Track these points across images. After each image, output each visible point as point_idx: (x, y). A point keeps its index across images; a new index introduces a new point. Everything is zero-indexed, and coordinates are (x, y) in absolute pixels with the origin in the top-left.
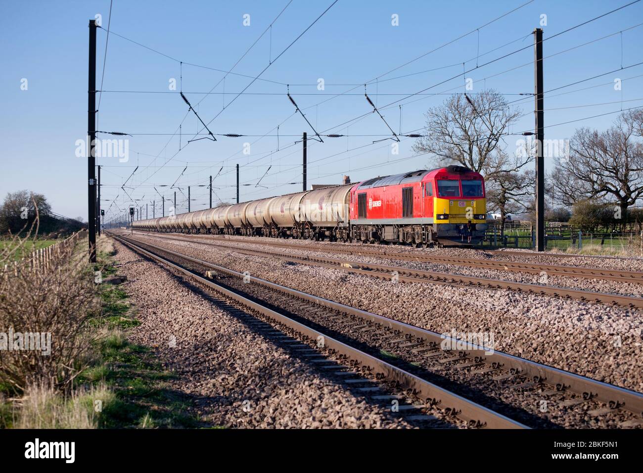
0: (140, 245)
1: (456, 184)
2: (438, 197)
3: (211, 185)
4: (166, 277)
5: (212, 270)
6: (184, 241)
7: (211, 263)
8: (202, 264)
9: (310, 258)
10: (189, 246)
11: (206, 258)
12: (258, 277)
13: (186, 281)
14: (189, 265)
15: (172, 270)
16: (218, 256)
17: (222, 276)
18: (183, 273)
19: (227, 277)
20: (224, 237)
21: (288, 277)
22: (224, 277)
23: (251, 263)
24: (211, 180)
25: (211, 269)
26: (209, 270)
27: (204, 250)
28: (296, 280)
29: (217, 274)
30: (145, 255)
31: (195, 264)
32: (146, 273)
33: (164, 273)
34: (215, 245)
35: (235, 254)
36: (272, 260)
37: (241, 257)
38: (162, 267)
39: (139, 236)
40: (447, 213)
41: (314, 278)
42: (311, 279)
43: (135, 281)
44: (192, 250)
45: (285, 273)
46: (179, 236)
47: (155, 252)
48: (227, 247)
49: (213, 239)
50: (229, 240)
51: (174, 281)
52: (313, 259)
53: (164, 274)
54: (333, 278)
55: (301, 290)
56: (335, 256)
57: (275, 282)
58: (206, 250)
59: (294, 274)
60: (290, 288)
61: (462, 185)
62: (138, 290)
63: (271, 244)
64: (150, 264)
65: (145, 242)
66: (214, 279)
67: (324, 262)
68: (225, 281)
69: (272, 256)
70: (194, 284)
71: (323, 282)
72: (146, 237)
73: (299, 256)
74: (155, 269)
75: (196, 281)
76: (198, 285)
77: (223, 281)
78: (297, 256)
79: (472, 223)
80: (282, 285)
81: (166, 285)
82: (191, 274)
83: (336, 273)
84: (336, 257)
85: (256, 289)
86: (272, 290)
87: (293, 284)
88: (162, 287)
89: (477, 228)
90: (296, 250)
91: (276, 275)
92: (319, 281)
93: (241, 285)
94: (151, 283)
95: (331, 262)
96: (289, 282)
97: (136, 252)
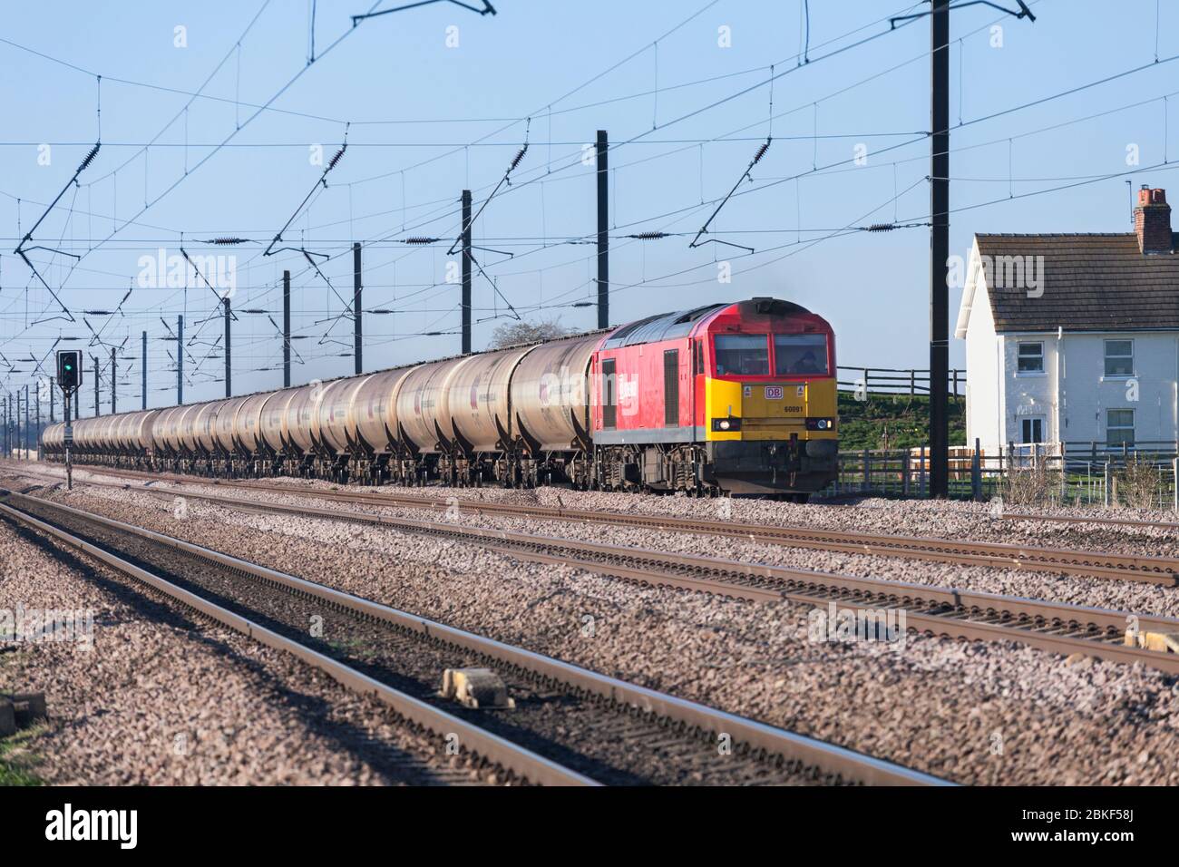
0: (111, 538)
1: (762, 343)
2: (716, 376)
3: (466, 237)
4: (242, 699)
5: (475, 665)
6: (335, 518)
7: (472, 630)
8: (425, 637)
9: (968, 603)
10: (355, 544)
11: (445, 606)
12: (705, 697)
13: (345, 722)
14: (356, 641)
15: (273, 664)
16: (503, 594)
17: (525, 694)
18: (328, 676)
19: (551, 700)
20: (535, 499)
21: (858, 700)
22: (535, 701)
23: (671, 628)
24: (467, 213)
25: (468, 660)
26: (459, 665)
27: (436, 565)
28: (898, 714)
29: (499, 684)
30: (136, 588)
31: (387, 637)
32: (140, 679)
33: (233, 678)
34: (487, 539)
35: (588, 583)
36: (778, 616)
37: (621, 597)
38: (221, 650)
39: (104, 494)
40: (738, 414)
41: (987, 706)
42: (975, 712)
43: (84, 721)
44: (376, 564)
45: (844, 680)
46: (304, 492)
47: (188, 576)
48: (551, 549)
49: (482, 509)
50: (561, 514)
51: (285, 720)
52: (984, 606)
53: (235, 686)
54: (1085, 704)
55: (922, 765)
56: (1096, 595)
57: (791, 726)
58: (446, 563)
59: (887, 683)
60: (868, 752)
61: (776, 347)
62: (100, 767)
63: (770, 534)
64: (162, 634)
65: (136, 520)
66: (484, 711)
67: (1041, 622)
68: (542, 721)
69: (774, 595)
70: (386, 732)
71: (1036, 726)
72: (143, 501)
73: (913, 596)
74: (187, 660)
75: (395, 719)
76: (405, 740)
77: (531, 719)
78: (900, 594)
79: (799, 438)
80: (828, 740)
81: (241, 740)
82: (371, 684)
83: (1099, 678)
84: (1100, 598)
85: (696, 761)
86: (779, 765)
87: (880, 732)
88: (223, 749)
89: (808, 452)
90: (897, 564)
91: (797, 688)
92: (1014, 722)
93: (619, 740)
94: (167, 731)
95: (1075, 626)
96: (864, 724)
97: (89, 574)
